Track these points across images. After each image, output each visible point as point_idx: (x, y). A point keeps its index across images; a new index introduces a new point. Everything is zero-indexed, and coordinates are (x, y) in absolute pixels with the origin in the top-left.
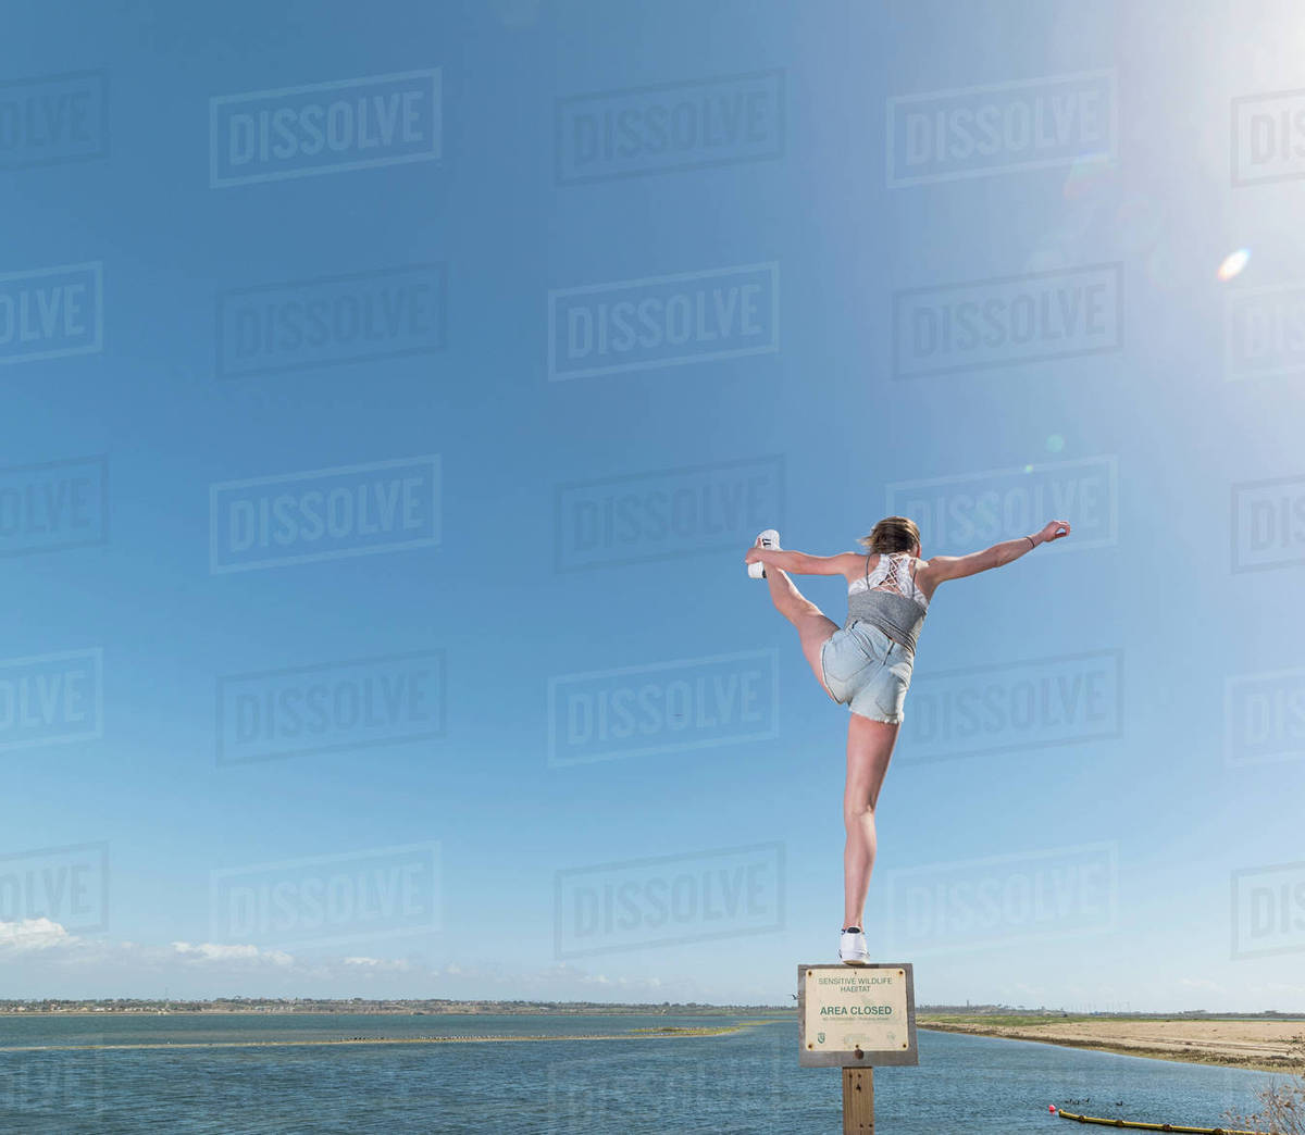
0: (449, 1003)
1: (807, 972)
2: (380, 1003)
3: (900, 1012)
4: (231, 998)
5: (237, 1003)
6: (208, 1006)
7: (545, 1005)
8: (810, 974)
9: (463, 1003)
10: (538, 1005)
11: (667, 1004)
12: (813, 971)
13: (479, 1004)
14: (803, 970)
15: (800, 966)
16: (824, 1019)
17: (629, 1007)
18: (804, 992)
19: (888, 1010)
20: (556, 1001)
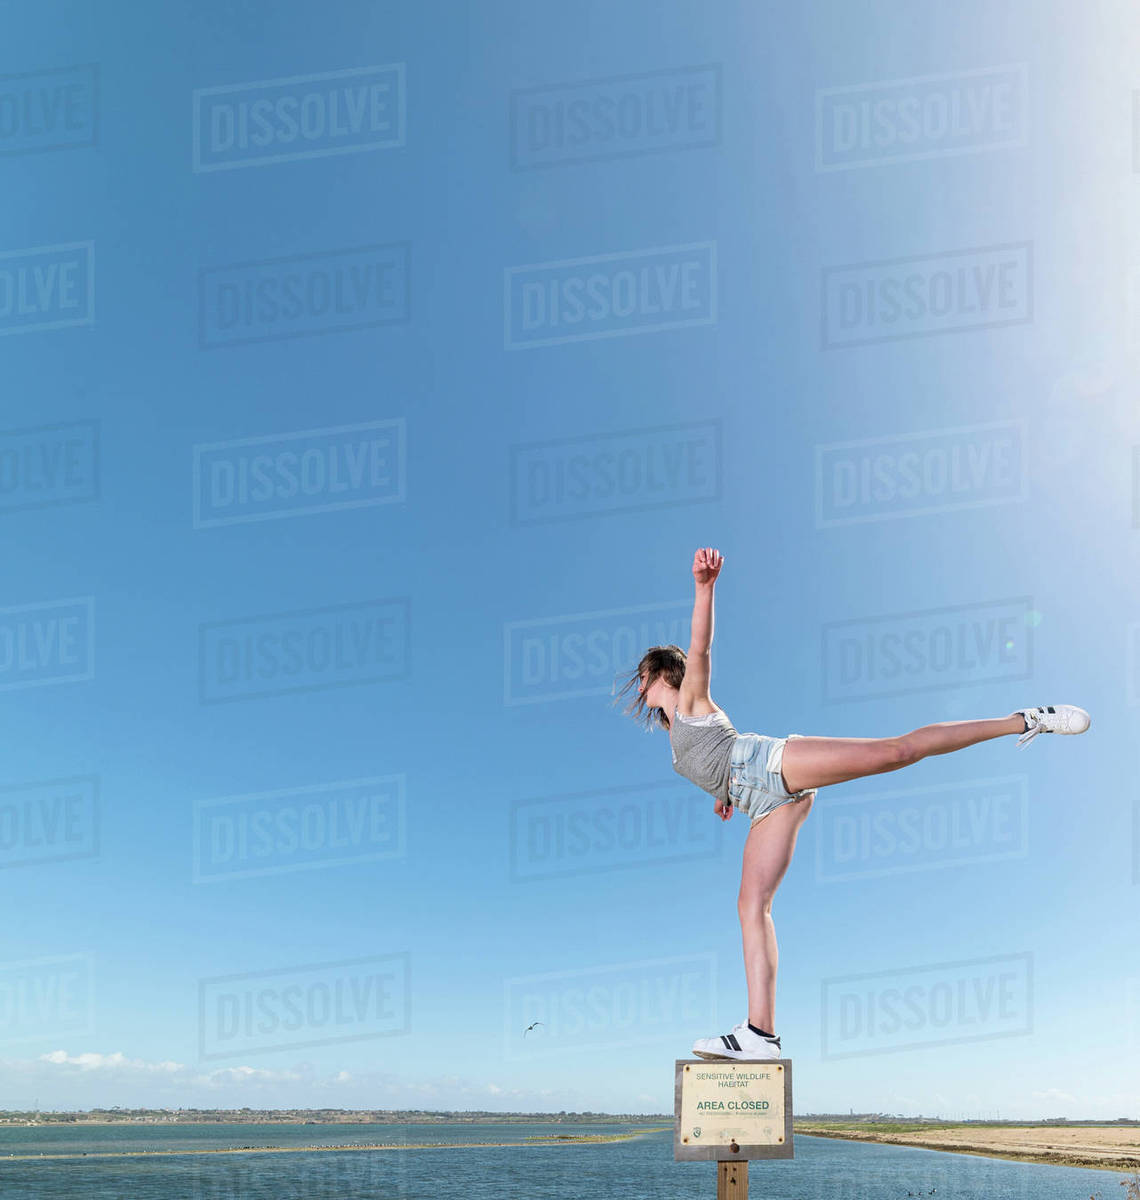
0: (343, 1113)
1: (685, 1067)
2: (270, 1113)
3: (778, 1107)
4: (109, 1109)
5: (116, 1113)
6: (83, 1117)
7: (442, 1114)
8: (688, 1069)
9: (357, 1113)
10: (434, 1115)
11: (563, 1113)
12: (691, 1066)
13: (373, 1113)
14: (681, 1065)
15: (677, 1061)
16: (701, 1114)
17: (524, 1116)
18: (681, 1087)
19: (765, 1105)
20: (453, 1111)
